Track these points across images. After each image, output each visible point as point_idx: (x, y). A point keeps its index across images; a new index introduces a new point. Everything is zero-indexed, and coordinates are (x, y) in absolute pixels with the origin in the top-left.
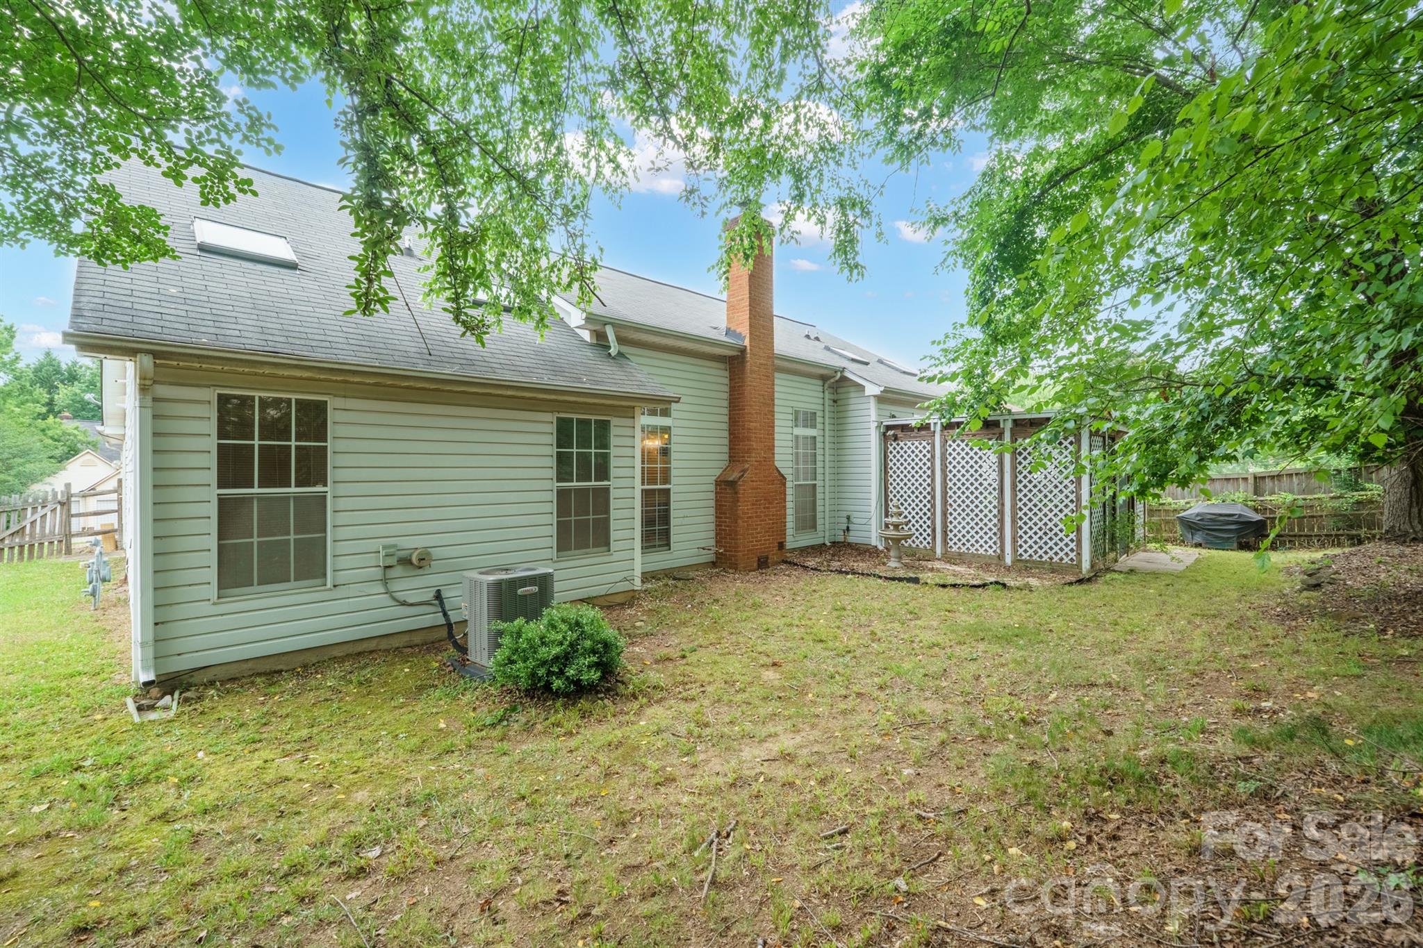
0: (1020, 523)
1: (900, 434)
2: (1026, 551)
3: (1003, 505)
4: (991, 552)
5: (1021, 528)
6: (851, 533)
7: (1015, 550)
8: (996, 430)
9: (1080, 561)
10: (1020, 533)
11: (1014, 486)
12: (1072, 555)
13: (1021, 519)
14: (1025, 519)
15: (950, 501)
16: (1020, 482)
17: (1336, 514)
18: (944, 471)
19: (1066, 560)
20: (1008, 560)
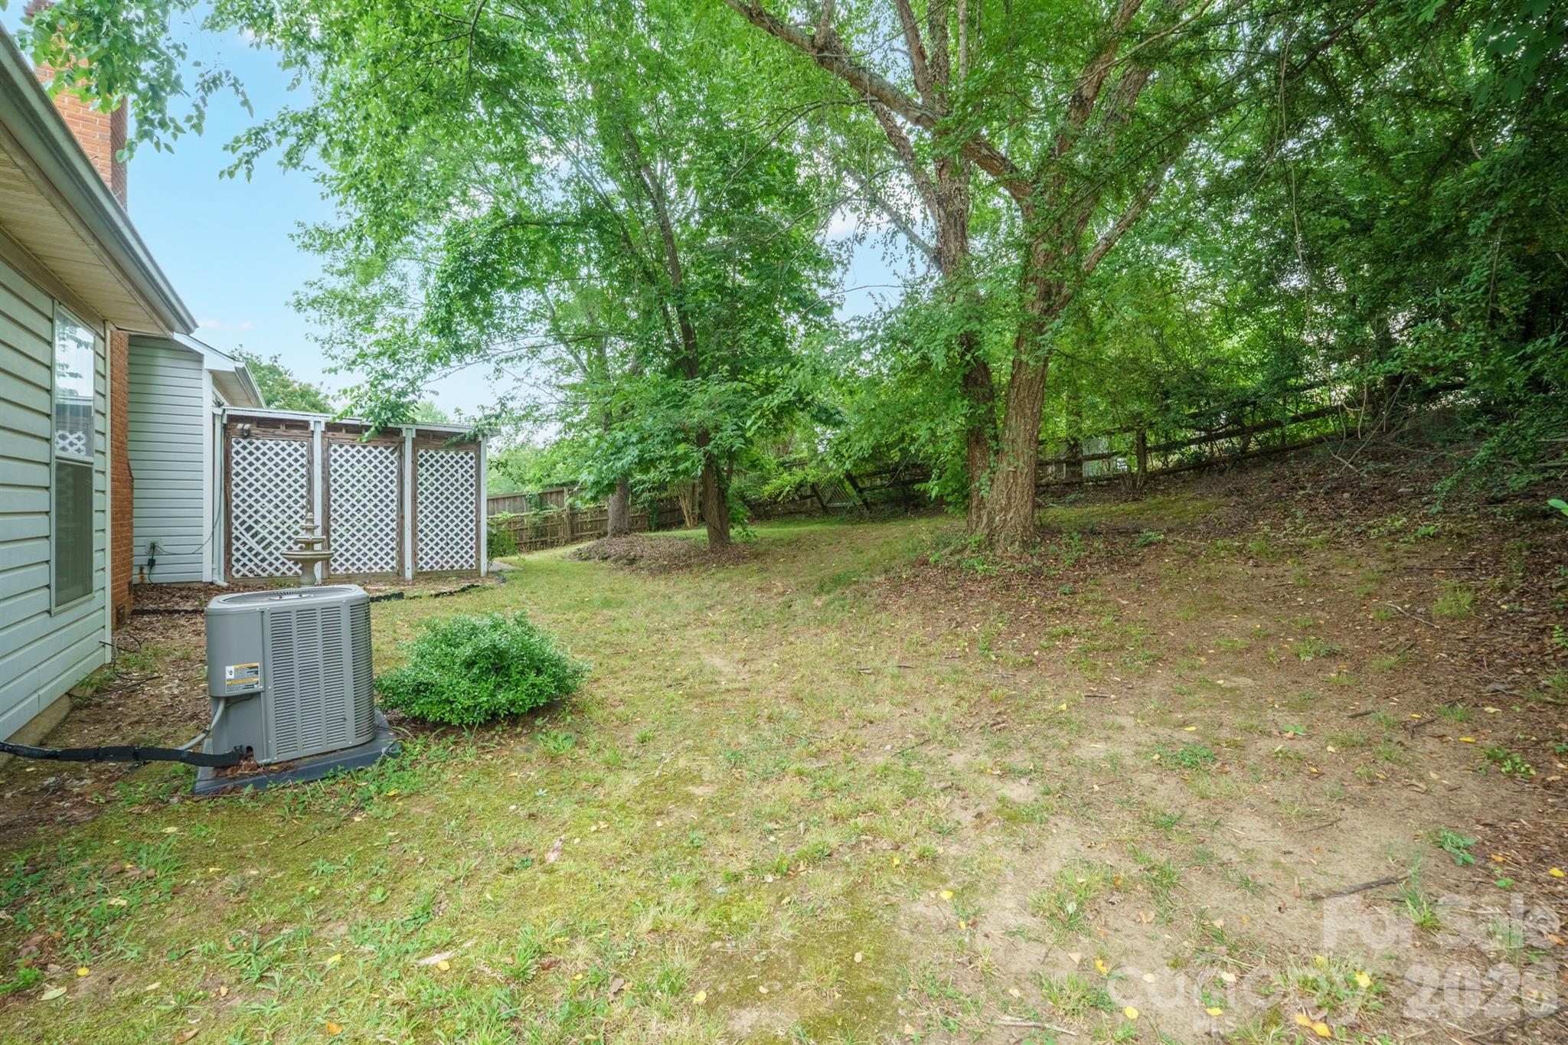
0: (421, 535)
1: (255, 431)
2: (427, 563)
3: (403, 517)
4: (387, 568)
5: (421, 540)
6: (157, 569)
7: (416, 564)
8: (395, 439)
9: (479, 566)
10: (421, 545)
11: (414, 498)
12: (471, 561)
13: (421, 531)
14: (426, 531)
15: (335, 515)
16: (422, 493)
17: (534, 526)
18: (326, 479)
19: (466, 566)
20: (409, 574)
